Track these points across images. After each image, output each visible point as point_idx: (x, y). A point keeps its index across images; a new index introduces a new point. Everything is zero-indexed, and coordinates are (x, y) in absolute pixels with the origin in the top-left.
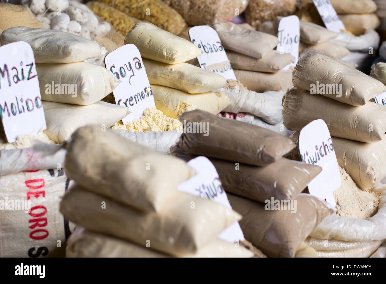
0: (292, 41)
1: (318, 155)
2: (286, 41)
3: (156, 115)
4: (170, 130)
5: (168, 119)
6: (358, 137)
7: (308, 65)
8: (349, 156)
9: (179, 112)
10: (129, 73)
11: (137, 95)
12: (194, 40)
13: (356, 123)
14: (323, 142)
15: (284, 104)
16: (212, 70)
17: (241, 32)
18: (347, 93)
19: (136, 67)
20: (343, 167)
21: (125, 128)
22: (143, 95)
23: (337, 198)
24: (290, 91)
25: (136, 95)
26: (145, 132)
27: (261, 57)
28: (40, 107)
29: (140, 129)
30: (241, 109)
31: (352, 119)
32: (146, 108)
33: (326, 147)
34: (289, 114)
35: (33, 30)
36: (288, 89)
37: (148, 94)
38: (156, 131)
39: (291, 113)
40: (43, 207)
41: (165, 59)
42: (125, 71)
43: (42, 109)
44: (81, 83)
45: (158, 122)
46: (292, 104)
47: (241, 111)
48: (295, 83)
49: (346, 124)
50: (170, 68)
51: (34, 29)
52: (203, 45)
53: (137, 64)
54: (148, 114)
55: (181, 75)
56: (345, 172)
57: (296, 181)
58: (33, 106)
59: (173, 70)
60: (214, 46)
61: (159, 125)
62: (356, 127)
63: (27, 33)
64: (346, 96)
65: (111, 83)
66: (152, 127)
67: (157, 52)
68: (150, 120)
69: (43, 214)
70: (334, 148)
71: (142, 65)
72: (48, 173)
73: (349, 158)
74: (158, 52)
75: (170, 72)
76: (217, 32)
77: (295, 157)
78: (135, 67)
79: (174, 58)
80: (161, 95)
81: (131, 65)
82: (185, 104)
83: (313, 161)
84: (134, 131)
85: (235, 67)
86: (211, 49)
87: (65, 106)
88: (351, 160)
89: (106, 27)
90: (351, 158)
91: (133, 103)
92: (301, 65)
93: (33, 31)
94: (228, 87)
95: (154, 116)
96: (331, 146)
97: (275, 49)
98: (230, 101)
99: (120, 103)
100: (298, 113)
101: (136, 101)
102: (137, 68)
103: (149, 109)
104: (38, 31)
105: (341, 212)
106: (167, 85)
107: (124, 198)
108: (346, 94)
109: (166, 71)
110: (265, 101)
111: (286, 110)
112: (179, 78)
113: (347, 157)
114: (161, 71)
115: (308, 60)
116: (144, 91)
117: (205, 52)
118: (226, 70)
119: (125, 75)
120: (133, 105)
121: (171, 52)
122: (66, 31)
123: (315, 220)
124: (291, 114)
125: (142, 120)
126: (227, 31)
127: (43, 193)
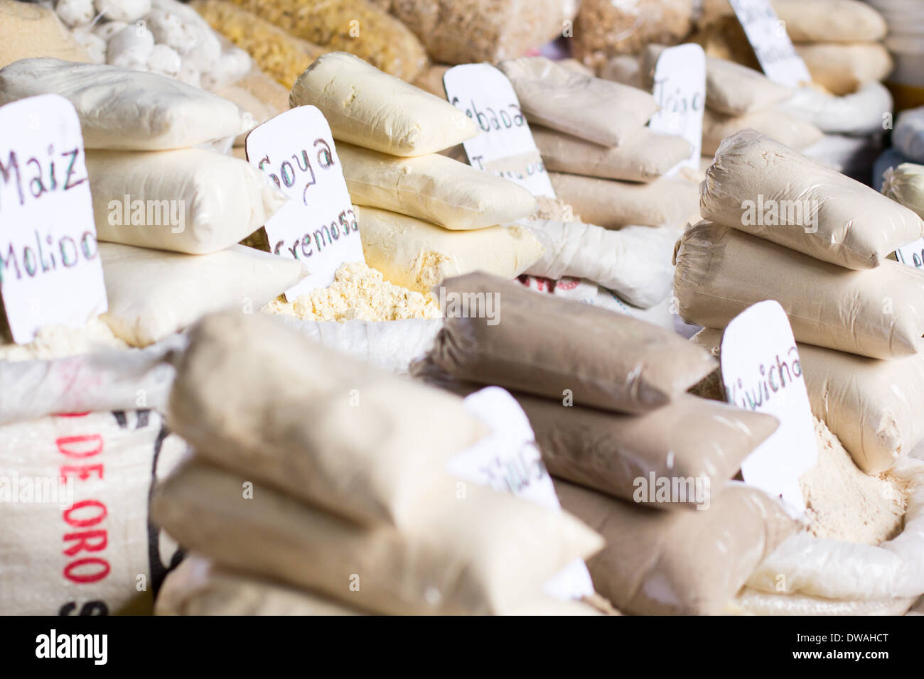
0: (685, 107)
1: (766, 389)
2: (671, 105)
3: (366, 280)
4: (401, 317)
5: (397, 290)
6: (858, 343)
7: (741, 167)
8: (836, 392)
9: (421, 273)
10: (302, 177)
11: (320, 230)
12: (456, 100)
13: (856, 312)
14: (777, 357)
15: (678, 260)
16: (498, 174)
17: (568, 82)
18: (835, 238)
19: (319, 161)
20: (821, 416)
21: (292, 310)
22: (335, 232)
23: (807, 493)
24: (693, 230)
25: (318, 231)
26: (339, 322)
27: (616, 145)
28: (93, 257)
29: (329, 315)
30: (569, 268)
31: (845, 300)
32: (343, 263)
33: (784, 368)
34: (691, 285)
35: (76, 67)
36: (689, 225)
37: (347, 229)
38: (368, 319)
39: (695, 282)
40: (98, 504)
41: (390, 144)
42: (293, 172)
43: (97, 262)
44: (193, 201)
45: (371, 298)
46: (699, 260)
47: (567, 274)
48: (706, 210)
49: (830, 313)
50: (400, 165)
51: (77, 65)
52: (478, 112)
53: (323, 156)
54: (347, 277)
55: (429, 185)
56: (826, 428)
57: (720, 452)
58: (76, 254)
59: (409, 171)
60: (503, 114)
61: (374, 305)
62: (855, 321)
63: (62, 74)
64: (832, 245)
65: (264, 203)
66: (357, 309)
67: (371, 128)
68: (352, 291)
69: (98, 520)
70: (802, 371)
71: (335, 157)
72: (113, 419)
73: (836, 396)
74: (373, 127)
75: (401, 176)
76: (511, 81)
77: (708, 391)
78: (318, 163)
79: (412, 143)
80: (378, 233)
81: (307, 157)
82: (436, 255)
83: (753, 401)
84: (312, 317)
85: (552, 167)
86: (496, 121)
87: (152, 255)
88: (841, 400)
89: (239, 62)
90: (840, 396)
91: (311, 251)
92: (722, 168)
93: (75, 70)
94: (536, 216)
95: (362, 284)
96: (796, 365)
97: (648, 124)
98: (542, 249)
99: (281, 249)
100: (713, 284)
101: (318, 245)
102: (322, 166)
103: (348, 266)
104: (88, 69)
105: (818, 528)
106: (393, 209)
107: (318, 492)
108: (833, 241)
109: (392, 173)
110: (625, 251)
111: (684, 274)
112: (422, 192)
113: (831, 393)
114: (378, 173)
115: (739, 155)
116: (337, 221)
117: (483, 128)
118: (529, 174)
119: (294, 181)
120: (310, 254)
121: (404, 128)
122: (145, 70)
123: (760, 547)
124: (697, 285)
125: (332, 292)
126: (532, 77)
127: (99, 469)
